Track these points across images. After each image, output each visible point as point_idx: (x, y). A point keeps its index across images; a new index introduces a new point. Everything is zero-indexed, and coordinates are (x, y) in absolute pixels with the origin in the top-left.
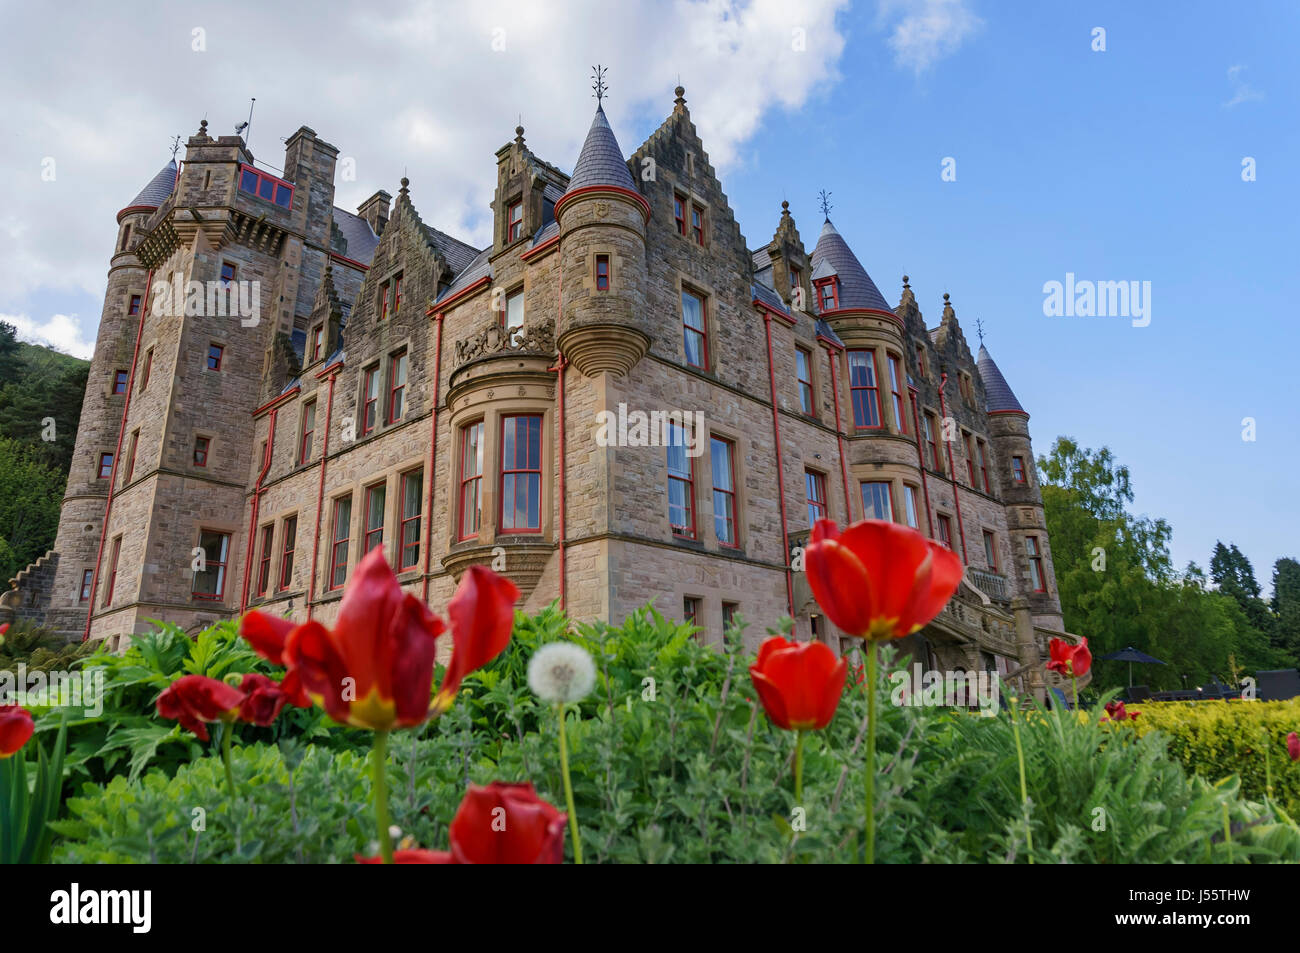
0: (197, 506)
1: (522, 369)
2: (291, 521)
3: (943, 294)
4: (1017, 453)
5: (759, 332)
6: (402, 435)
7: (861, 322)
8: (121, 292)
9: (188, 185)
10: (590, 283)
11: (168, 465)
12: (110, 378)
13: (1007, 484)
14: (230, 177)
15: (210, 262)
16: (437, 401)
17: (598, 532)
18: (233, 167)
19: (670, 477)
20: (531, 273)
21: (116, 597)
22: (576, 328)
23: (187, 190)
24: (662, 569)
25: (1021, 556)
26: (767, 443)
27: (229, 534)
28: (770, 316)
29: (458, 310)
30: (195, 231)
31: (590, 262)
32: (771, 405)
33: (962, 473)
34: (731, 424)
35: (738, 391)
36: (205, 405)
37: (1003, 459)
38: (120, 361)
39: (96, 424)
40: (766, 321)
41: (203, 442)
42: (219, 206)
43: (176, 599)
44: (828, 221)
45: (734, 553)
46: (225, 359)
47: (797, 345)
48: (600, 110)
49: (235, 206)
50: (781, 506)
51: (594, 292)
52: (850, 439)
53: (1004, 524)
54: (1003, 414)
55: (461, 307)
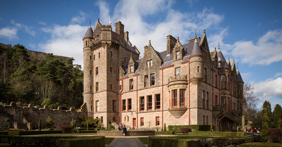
0: (112, 96)
2: (130, 100)
4: (241, 89)
8: (88, 55)
11: (108, 89)
12: (89, 72)
13: (238, 95)
14: (111, 34)
15: (109, 52)
18: (111, 32)
21: (99, 110)
23: (103, 37)
27: (116, 101)
36: (111, 79)
37: (238, 90)
38: (90, 69)
39: (88, 80)
41: (111, 85)
42: (109, 40)
43: (111, 111)
49: (112, 41)
53: (237, 102)
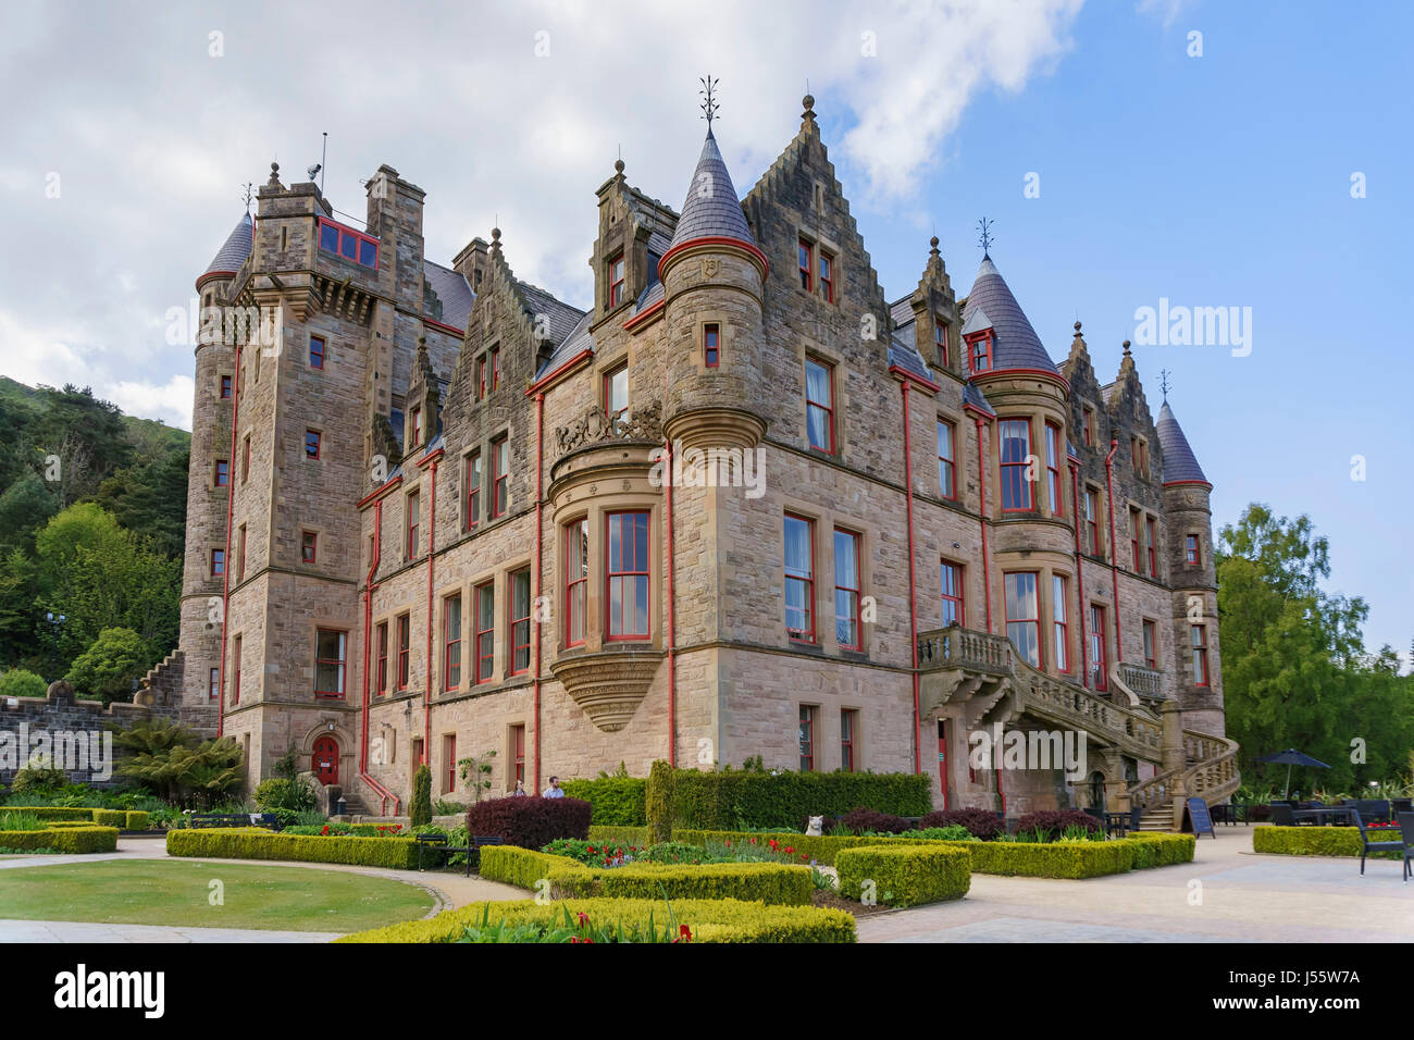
0: (310, 605)
1: (626, 460)
2: (404, 619)
3: (1123, 340)
4: (1193, 530)
5: (895, 405)
6: (508, 530)
7: (1018, 385)
8: (211, 372)
9: (264, 245)
10: (697, 358)
11: (278, 563)
12: (211, 469)
13: (1177, 567)
14: (308, 234)
15: (297, 337)
16: (541, 494)
17: (708, 639)
18: (310, 221)
19: (787, 576)
20: (635, 345)
21: (242, 697)
22: (683, 413)
23: (264, 252)
24: (776, 677)
25: (1185, 647)
26: (898, 535)
27: (346, 633)
28: (910, 383)
29: (558, 389)
30: (277, 301)
31: (698, 333)
32: (907, 491)
33: (1125, 557)
34: (858, 515)
35: (868, 476)
36: (308, 497)
37: (1175, 538)
38: (218, 450)
39: (203, 518)
40: (904, 391)
41: (309, 537)
42: (299, 269)
43: (299, 699)
44: (987, 258)
45: (857, 656)
46: (324, 447)
47: (938, 416)
48: (711, 136)
49: (317, 269)
50: (911, 604)
51: (702, 371)
52: (995, 524)
53: (1168, 612)
54: (1181, 485)
55: (562, 386)
